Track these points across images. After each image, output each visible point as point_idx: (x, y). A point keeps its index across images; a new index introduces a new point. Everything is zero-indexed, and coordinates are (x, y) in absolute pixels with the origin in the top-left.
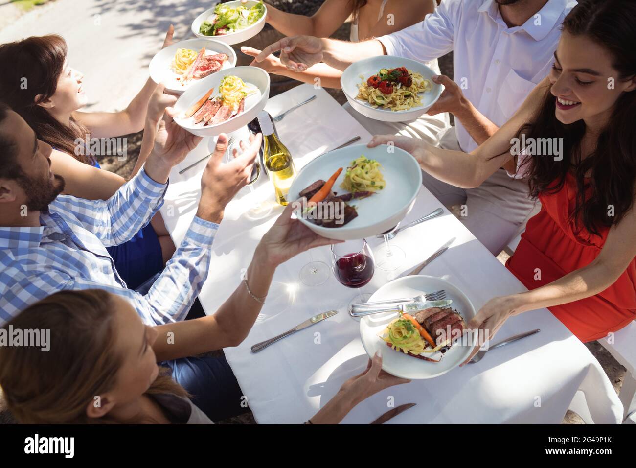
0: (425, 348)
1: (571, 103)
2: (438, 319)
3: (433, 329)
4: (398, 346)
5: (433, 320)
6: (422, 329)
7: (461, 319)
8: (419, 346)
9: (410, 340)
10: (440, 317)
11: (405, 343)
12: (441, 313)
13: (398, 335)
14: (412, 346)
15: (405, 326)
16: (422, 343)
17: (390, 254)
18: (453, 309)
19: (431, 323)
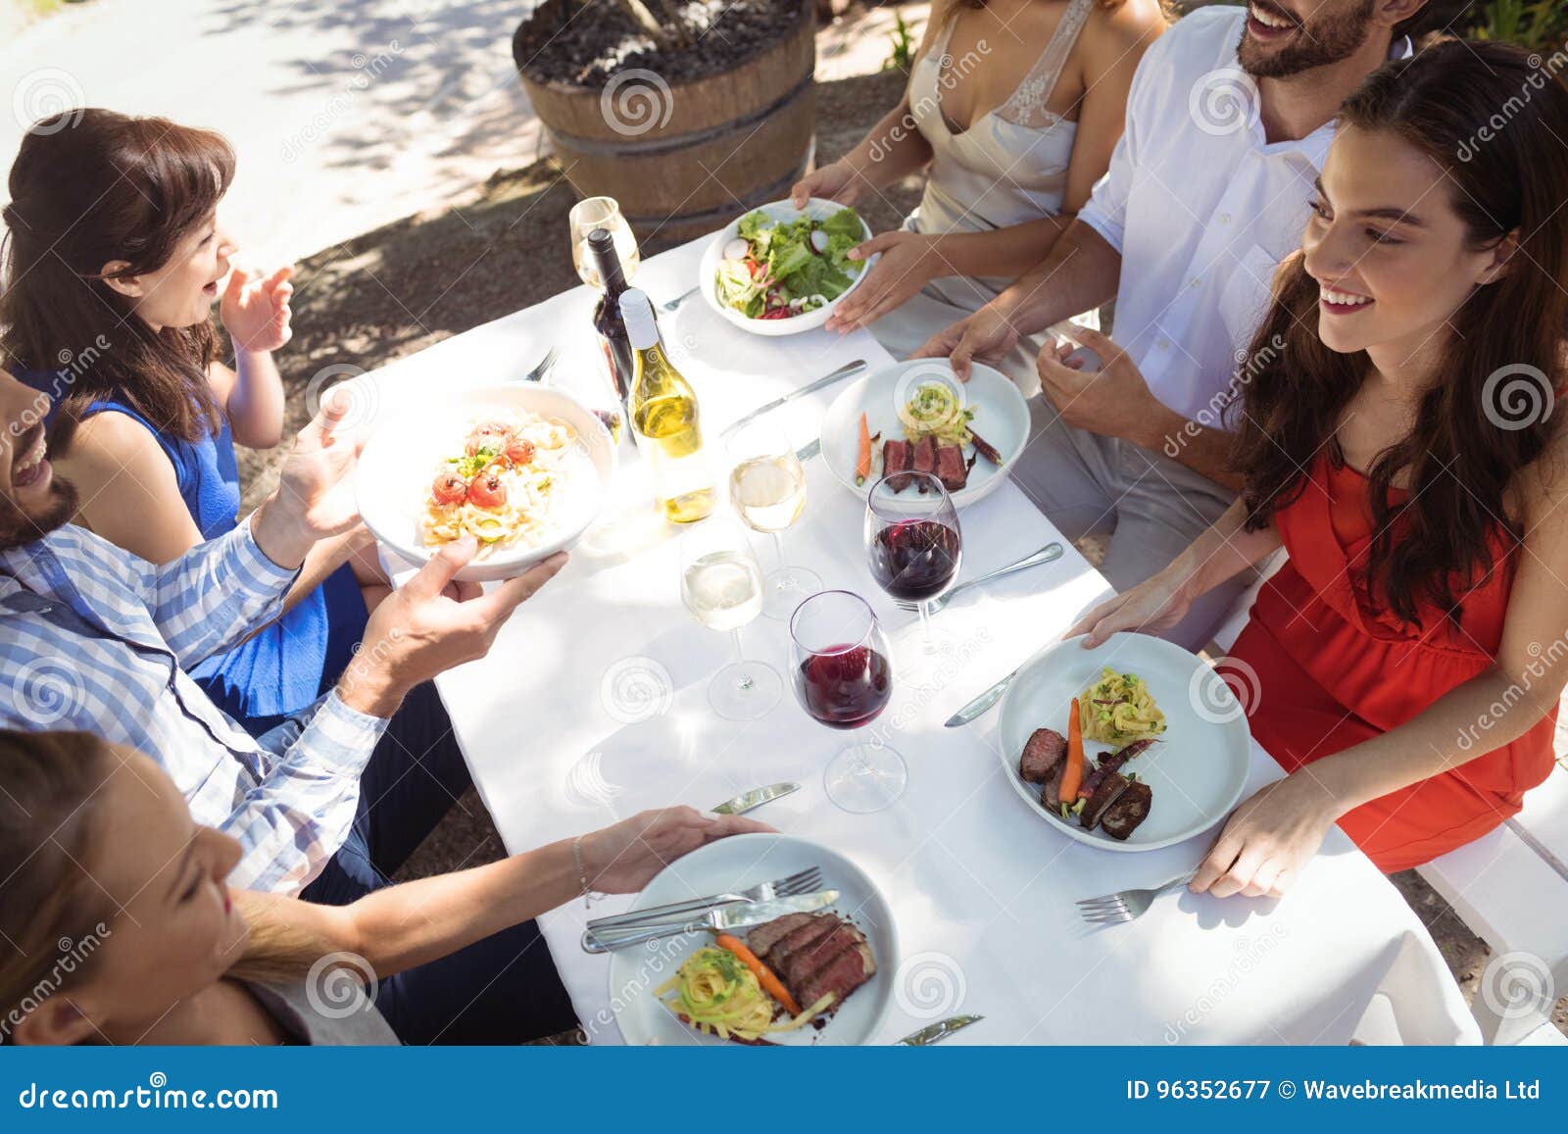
0: (774, 1020)
1: (1351, 301)
2: (804, 943)
3: (792, 969)
4: (706, 1020)
5: (791, 948)
6: (763, 970)
7: (858, 938)
8: (758, 1016)
9: (735, 1003)
10: (808, 938)
11: (722, 1013)
12: (811, 928)
13: (701, 994)
14: (741, 1018)
15: (718, 969)
16: (765, 1009)
17: (930, 648)
18: (841, 915)
19: (786, 953)
